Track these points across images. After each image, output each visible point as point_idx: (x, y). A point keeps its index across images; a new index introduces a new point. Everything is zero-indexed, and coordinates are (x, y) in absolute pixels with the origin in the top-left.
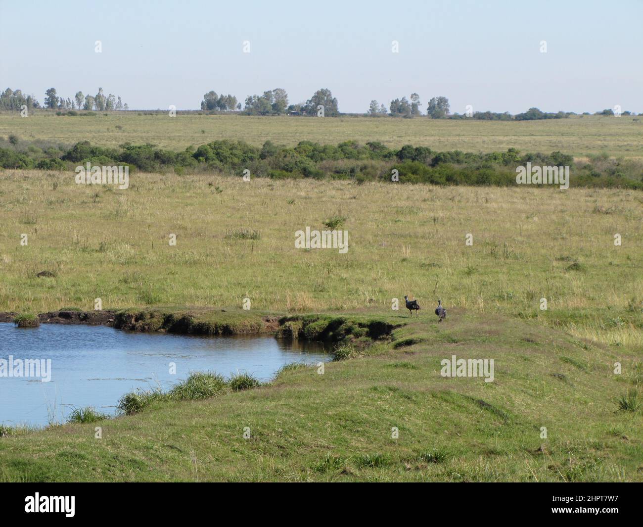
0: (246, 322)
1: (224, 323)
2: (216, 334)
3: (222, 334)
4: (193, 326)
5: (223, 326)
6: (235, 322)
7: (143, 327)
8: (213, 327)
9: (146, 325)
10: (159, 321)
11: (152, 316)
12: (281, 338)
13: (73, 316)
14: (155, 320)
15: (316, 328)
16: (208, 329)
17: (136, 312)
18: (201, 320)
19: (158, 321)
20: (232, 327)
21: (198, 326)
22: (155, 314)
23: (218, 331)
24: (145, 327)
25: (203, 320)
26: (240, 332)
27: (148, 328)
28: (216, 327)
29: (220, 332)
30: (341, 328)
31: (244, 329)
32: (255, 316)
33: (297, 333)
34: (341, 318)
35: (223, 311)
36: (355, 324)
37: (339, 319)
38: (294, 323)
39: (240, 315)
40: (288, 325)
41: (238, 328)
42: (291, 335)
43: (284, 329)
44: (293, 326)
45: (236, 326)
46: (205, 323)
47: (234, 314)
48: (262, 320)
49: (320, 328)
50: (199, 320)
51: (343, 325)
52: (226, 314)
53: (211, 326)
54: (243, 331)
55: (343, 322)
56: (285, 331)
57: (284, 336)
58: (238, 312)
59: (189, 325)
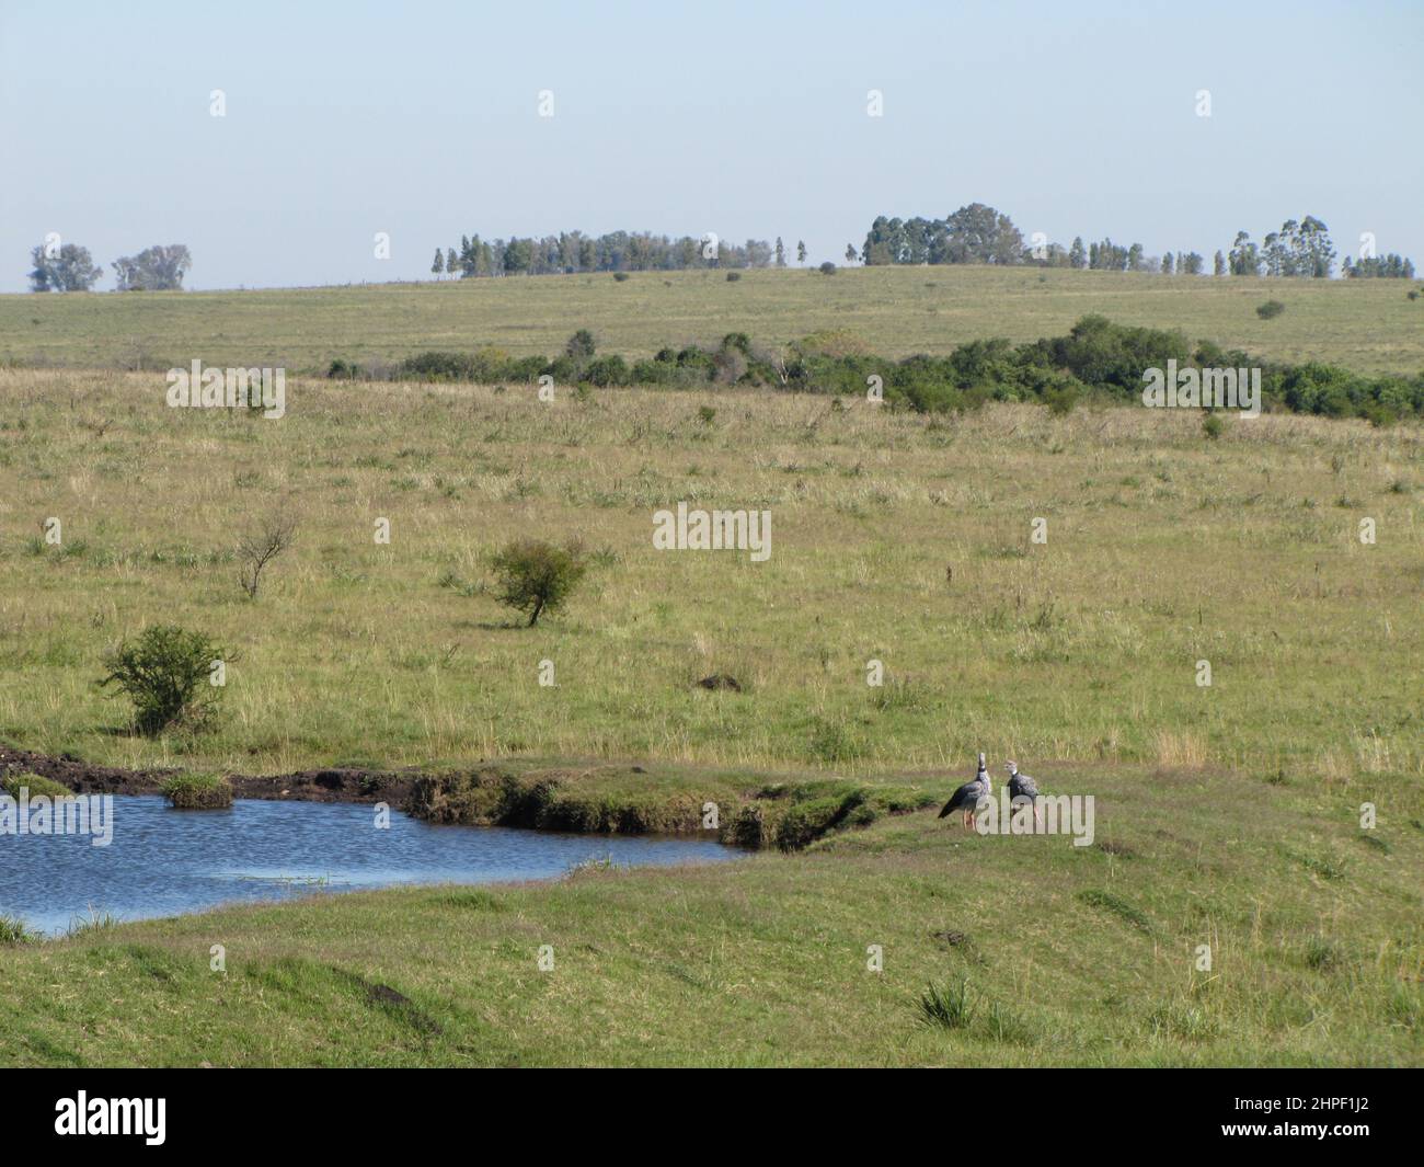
1: (625, 802)
2: (603, 830)
3: (618, 831)
4: (549, 810)
5: (621, 811)
6: (654, 801)
7: (449, 812)
8: (594, 815)
9: (457, 807)
10: (491, 797)
11: (475, 782)
12: (730, 844)
13: (345, 783)
14: (480, 793)
15: (807, 816)
16: (583, 816)
17: (446, 772)
18: (571, 793)
19: (488, 797)
20: (644, 814)
21: (560, 810)
22: (485, 776)
23: (606, 823)
24: (453, 811)
25: (576, 795)
26: (666, 826)
27: (461, 814)
28: (605, 812)
29: (613, 825)
30: (849, 817)
31: (680, 820)
32: (717, 784)
33: (774, 830)
34: (862, 791)
35: (637, 770)
36: (883, 807)
37: (857, 794)
38: (770, 802)
39: (675, 782)
40: (751, 809)
41: (661, 815)
42: (758, 835)
43: (741, 818)
44: (765, 810)
45: (654, 809)
46: (579, 802)
47: (661, 780)
48: (737, 797)
49: (817, 817)
50: (565, 795)
51: (858, 807)
52: (640, 777)
53: (591, 809)
54: (676, 825)
55: (860, 802)
56: (743, 824)
57: (740, 839)
58: (675, 774)
59: (541, 807)
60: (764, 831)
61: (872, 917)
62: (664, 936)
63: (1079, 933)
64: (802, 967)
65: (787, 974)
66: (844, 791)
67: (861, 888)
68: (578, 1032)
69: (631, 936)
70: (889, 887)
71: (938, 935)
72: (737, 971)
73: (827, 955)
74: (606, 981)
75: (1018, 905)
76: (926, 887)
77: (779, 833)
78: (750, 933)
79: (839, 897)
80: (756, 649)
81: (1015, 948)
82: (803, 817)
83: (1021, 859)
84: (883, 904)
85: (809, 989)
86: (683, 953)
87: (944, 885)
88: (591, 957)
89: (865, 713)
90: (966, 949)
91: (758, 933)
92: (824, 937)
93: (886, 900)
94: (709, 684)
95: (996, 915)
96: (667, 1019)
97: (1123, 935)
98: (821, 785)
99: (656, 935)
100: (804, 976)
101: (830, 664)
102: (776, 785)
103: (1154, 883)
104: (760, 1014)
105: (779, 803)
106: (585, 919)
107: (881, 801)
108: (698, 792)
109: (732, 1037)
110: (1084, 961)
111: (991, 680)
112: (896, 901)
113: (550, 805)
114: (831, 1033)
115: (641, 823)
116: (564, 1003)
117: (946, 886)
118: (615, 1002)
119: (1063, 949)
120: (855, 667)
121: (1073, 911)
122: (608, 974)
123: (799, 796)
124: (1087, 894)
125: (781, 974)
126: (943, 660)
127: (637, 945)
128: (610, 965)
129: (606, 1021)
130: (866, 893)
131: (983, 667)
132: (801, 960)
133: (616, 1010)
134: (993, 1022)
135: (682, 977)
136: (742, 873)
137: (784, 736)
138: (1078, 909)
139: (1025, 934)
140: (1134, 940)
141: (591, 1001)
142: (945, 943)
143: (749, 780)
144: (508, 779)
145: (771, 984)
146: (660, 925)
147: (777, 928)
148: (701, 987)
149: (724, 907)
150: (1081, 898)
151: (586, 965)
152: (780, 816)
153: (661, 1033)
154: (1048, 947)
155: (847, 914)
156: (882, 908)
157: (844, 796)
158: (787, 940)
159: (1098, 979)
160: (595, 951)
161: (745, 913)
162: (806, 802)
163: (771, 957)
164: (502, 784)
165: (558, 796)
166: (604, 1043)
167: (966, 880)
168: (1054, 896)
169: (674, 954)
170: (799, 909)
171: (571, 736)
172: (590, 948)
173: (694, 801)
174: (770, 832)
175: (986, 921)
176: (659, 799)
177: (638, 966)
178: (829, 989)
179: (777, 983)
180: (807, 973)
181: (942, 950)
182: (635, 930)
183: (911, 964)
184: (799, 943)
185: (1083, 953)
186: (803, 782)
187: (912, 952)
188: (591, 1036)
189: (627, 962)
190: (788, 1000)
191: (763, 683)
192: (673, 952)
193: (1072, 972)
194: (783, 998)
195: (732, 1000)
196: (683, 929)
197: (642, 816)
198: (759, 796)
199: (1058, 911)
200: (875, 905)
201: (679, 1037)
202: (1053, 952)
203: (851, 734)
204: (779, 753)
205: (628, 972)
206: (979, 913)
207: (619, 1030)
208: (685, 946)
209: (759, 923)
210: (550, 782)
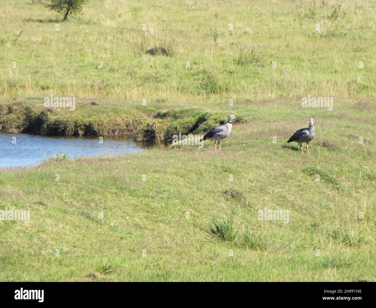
0: (118, 119)
1: (87, 120)
2: (76, 135)
3: (83, 135)
4: (48, 125)
5: (85, 125)
6: (102, 119)
8: (71, 127)
10: (19, 118)
11: (10, 111)
12: (140, 142)
14: (13, 116)
15: (178, 127)
16: (65, 128)
18: (59, 116)
19: (17, 118)
20: (96, 126)
21: (53, 125)
22: (15, 107)
23: (77, 131)
25: (62, 117)
26: (108, 132)
28: (76, 126)
29: (81, 132)
30: (199, 128)
31: (116, 129)
32: (135, 111)
33: (162, 135)
34: (206, 114)
35: (94, 104)
36: (217, 123)
37: (204, 116)
38: (160, 120)
39: (113, 110)
40: (151, 124)
41: (105, 127)
42: (154, 137)
43: (145, 129)
44: (158, 125)
45: (102, 124)
46: (63, 121)
47: (106, 108)
48: (145, 117)
49: (184, 128)
50: (56, 117)
51: (204, 123)
52: (95, 107)
53: (70, 124)
54: (114, 132)
55: (205, 120)
56: (147, 131)
57: (145, 139)
58: (113, 105)
59: (44, 124)
60: (157, 135)
61: (193, 184)
62: (83, 196)
63: (301, 190)
64: (153, 210)
65: (145, 214)
66: (198, 114)
67: (188, 168)
68: (30, 247)
69: (66, 196)
70: (203, 168)
71: (226, 192)
72: (119, 213)
73: (167, 204)
74: (48, 221)
75: (271, 176)
76: (223, 167)
77: (165, 136)
78: (127, 194)
79: (177, 174)
80: (181, 32)
81: (267, 198)
82: (176, 128)
83: (276, 151)
84: (199, 176)
85: (157, 222)
86: (92, 204)
87: (232, 166)
88: (41, 208)
89: (232, 67)
90: (240, 200)
91: (132, 193)
92: (166, 195)
93: (201, 174)
94: (152, 52)
95: (258, 181)
96: (78, 239)
97: (325, 190)
98: (187, 111)
99: (78, 195)
100: (154, 215)
101: (219, 40)
102: (164, 111)
103: (345, 163)
104: (129, 235)
105: (165, 120)
106: (42, 188)
107: (215, 119)
108: (125, 115)
109: (111, 248)
110: (303, 204)
111: (302, 47)
112: (206, 175)
113: (48, 122)
114: (165, 244)
115: (95, 131)
116: (24, 232)
117: (233, 167)
118: (52, 231)
119: (292, 199)
120: (231, 41)
121: (300, 178)
122: (50, 216)
123: (175, 117)
124: (307, 169)
125: (142, 214)
126: (279, 37)
127: (68, 200)
128: (51, 212)
129: (46, 241)
130: (190, 171)
131: (300, 40)
132: (153, 207)
133: (52, 235)
134: (246, 239)
135: (88, 217)
136: (129, 161)
137: (187, 80)
138: (302, 177)
139: (273, 191)
140: (330, 193)
141: (38, 231)
142: (229, 197)
143: (152, 108)
144: (27, 109)
145: (137, 220)
146: (80, 190)
147: (141, 190)
148: (98, 222)
149: (115, 180)
150: (304, 171)
151: (38, 212)
152: (165, 127)
153: (74, 247)
154: (285, 197)
155: (180, 183)
156: (199, 179)
157: (197, 117)
158: (147, 196)
159: (309, 214)
160: (44, 205)
161: (125, 183)
162: (179, 120)
163: (137, 206)
164: (24, 111)
165: (52, 118)
166: (43, 252)
167: (245, 163)
168: (290, 171)
169: (87, 204)
170: (154, 180)
171: (74, 82)
172: (41, 203)
173: (123, 119)
174: (160, 136)
175: (253, 185)
176: (104, 119)
177: (66, 212)
178: (167, 222)
179: (140, 218)
180: (156, 214)
181: (227, 200)
182: (68, 193)
183: (211, 207)
184: (152, 198)
185: (303, 200)
186: (177, 109)
187: (212, 202)
188: (37, 249)
189: (60, 210)
190: (145, 228)
191: (182, 51)
192: (87, 203)
193: (296, 210)
194: (143, 227)
195: (114, 229)
196: (93, 191)
197: (96, 128)
198: (155, 117)
199: (292, 179)
200: (194, 177)
201: (84, 249)
202: (287, 199)
203: (221, 80)
204: (183, 90)
205: (60, 215)
206: (249, 180)
207: (52, 246)
208: (93, 200)
209: (132, 188)
210: (49, 110)
